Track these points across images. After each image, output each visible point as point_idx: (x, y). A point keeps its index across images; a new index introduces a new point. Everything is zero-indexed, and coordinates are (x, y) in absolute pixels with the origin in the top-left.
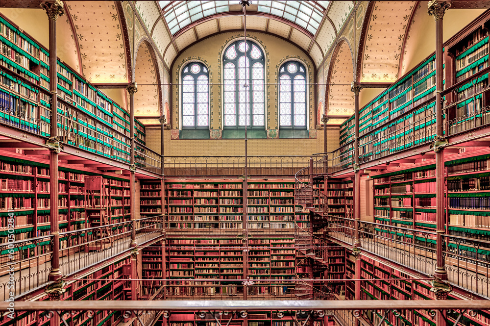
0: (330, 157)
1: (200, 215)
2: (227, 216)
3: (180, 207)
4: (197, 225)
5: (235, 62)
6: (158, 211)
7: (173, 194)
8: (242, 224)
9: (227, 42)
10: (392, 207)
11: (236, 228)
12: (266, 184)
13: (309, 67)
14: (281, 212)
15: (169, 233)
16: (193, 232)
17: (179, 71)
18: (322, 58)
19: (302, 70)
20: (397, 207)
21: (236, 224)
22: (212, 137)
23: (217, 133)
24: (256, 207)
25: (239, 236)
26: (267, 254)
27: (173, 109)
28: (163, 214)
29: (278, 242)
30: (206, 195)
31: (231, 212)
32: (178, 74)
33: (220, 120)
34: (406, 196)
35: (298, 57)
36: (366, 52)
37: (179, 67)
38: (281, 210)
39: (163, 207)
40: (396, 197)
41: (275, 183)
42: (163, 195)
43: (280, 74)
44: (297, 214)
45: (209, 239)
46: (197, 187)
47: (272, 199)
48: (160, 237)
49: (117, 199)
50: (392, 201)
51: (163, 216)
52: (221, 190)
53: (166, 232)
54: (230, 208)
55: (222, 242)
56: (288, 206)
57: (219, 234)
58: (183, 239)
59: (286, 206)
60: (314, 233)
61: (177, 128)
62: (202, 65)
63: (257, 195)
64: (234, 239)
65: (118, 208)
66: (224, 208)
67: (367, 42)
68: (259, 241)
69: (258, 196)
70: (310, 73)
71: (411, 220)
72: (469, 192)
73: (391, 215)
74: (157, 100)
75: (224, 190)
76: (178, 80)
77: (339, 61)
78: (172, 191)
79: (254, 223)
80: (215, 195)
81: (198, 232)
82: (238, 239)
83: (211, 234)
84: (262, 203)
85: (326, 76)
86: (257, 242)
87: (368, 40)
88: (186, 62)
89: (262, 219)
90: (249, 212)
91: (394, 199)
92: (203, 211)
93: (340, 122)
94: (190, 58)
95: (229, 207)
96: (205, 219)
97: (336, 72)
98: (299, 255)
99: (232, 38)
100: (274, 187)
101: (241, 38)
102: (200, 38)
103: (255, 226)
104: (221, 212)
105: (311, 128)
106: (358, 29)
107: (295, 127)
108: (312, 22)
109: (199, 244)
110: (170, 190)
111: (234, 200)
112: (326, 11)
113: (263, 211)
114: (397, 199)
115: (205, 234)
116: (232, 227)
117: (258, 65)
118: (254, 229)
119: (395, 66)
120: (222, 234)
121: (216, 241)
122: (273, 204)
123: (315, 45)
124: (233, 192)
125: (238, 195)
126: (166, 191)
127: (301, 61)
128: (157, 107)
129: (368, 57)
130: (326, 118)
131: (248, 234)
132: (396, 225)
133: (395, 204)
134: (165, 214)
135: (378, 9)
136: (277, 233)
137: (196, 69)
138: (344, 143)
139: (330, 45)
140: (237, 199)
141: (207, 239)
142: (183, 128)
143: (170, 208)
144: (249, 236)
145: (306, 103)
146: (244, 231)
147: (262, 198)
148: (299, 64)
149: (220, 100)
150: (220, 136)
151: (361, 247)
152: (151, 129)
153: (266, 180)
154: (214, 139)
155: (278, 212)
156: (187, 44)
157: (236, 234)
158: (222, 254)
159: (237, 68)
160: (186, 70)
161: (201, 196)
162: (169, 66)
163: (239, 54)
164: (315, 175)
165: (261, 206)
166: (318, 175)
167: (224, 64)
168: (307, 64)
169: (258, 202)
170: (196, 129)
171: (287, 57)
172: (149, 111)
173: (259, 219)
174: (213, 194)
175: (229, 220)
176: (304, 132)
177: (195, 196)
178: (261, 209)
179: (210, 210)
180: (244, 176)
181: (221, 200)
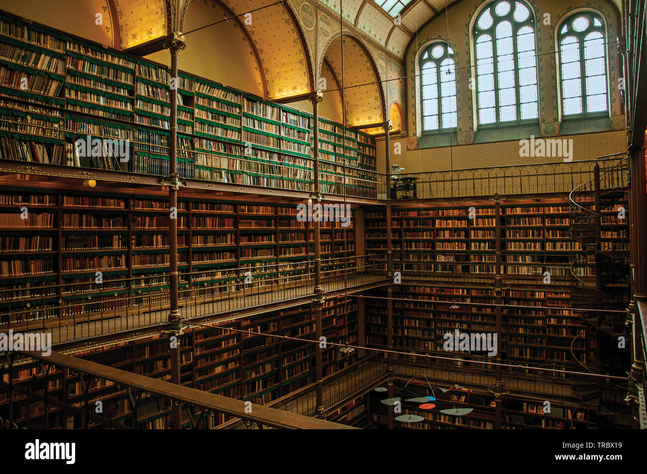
1: (444, 253)
2: (480, 254)
3: (416, 241)
4: (440, 267)
5: (492, 31)
7: (409, 225)
9: (476, 7)
12: (538, 206)
13: (608, 17)
14: (564, 249)
16: (434, 277)
17: (414, 59)
19: (597, 23)
22: (460, 143)
23: (467, 136)
24: (525, 241)
25: (491, 285)
26: (541, 314)
27: (408, 110)
28: (389, 252)
29: (558, 296)
30: (450, 224)
31: (487, 249)
32: (413, 63)
33: (472, 118)
35: (589, 5)
37: (415, 53)
38: (564, 247)
39: (390, 242)
41: (553, 205)
42: (389, 226)
43: (561, 37)
45: (456, 288)
47: (548, 229)
51: (388, 254)
52: (473, 218)
54: (485, 243)
55: (474, 293)
57: (470, 281)
59: (571, 241)
61: (415, 135)
62: (445, 45)
63: (525, 223)
66: (477, 244)
68: (528, 293)
69: (528, 225)
70: (610, 27)
74: (379, 103)
76: (413, 71)
78: (408, 219)
79: (522, 265)
80: (464, 225)
81: (441, 277)
83: (458, 280)
84: (533, 236)
86: (525, 295)
88: (423, 46)
89: (533, 260)
90: (513, 249)
92: (449, 247)
94: (428, 40)
95: (485, 241)
100: (552, 210)
102: (437, 11)
103: (524, 271)
104: (473, 249)
105: (614, 114)
107: (589, 114)
109: (443, 293)
110: (405, 219)
111: (492, 232)
113: (535, 247)
116: (488, 271)
117: (525, 30)
118: (522, 275)
121: (465, 290)
122: (551, 237)
127: (594, 10)
131: (503, 282)
134: (392, 251)
137: (438, 52)
140: (494, 229)
141: (453, 288)
142: (424, 134)
143: (405, 243)
144: (506, 285)
146: (498, 277)
147: (533, 229)
148: (591, 16)
150: (472, 141)
153: (538, 201)
154: (463, 145)
155: (558, 249)
156: (422, 22)
157: (486, 281)
158: (474, 310)
159: (494, 41)
160: (426, 56)
161: (445, 226)
162: (400, 55)
163: (497, 20)
164: (603, 190)
165: (531, 241)
166: (607, 190)
167: (475, 37)
168: (604, 14)
169: (527, 235)
170: (441, 132)
171: (570, 9)
172: (370, 118)
173: (528, 259)
174: (461, 223)
175: (484, 261)
176: (603, 121)
177: (437, 226)
178: (531, 245)
179: (458, 246)
180: (497, 196)
181: (472, 232)
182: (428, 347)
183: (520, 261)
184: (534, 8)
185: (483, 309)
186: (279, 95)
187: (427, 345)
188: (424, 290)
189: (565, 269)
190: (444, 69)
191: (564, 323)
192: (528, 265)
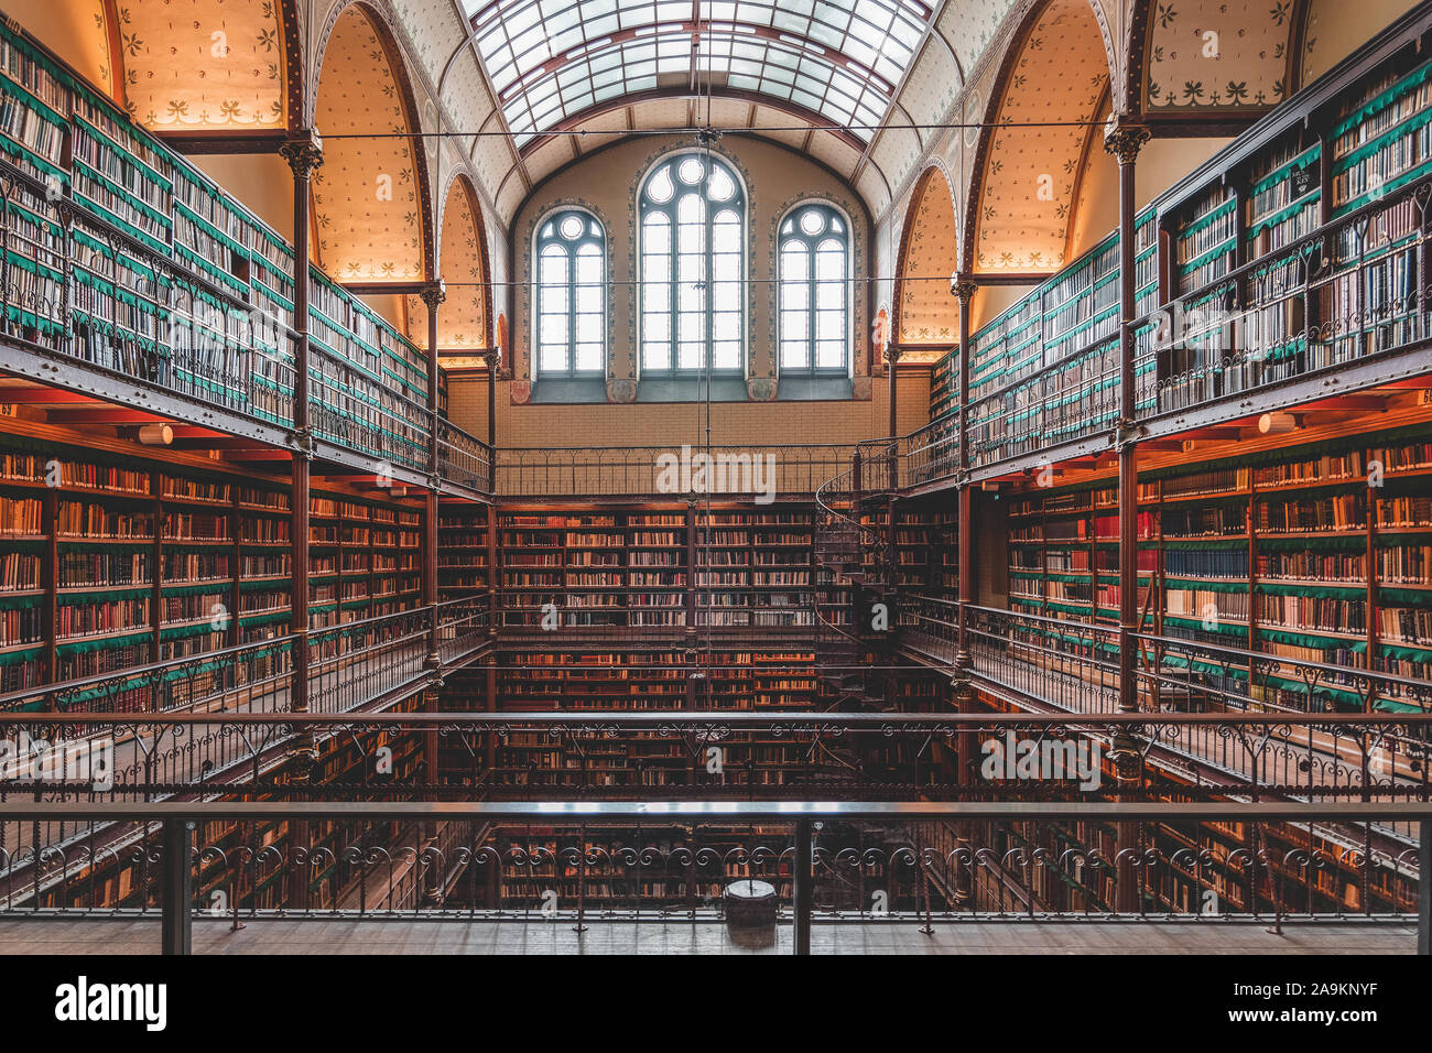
0: (902, 448)
1: (582, 593)
2: (646, 593)
3: (532, 572)
4: (574, 616)
5: (670, 208)
6: (478, 583)
7: (514, 541)
8: (684, 614)
9: (650, 161)
10: (1049, 572)
11: (670, 624)
12: (745, 514)
13: (854, 220)
14: (782, 584)
15: (505, 639)
16: (562, 634)
17: (531, 234)
18: (887, 201)
19: (837, 226)
20: (1059, 572)
21: (670, 615)
22: (612, 399)
23: (624, 387)
24: (721, 571)
25: (679, 644)
26: (745, 690)
27: (517, 329)
28: (493, 591)
29: (773, 659)
30: (595, 542)
31: (657, 584)
32: (528, 241)
33: (632, 356)
34: (1078, 546)
35: (828, 196)
36: (987, 202)
37: (532, 224)
38: (782, 579)
39: (492, 572)
40: (1056, 547)
41: (769, 513)
42: (490, 542)
43: (783, 239)
44: (820, 589)
45: (603, 653)
46: (575, 523)
47: (759, 550)
48: (486, 647)
49: (386, 553)
50: (1049, 558)
51: (490, 596)
52: (634, 530)
53: (499, 634)
54: (655, 574)
55: (634, 660)
56: (799, 570)
57: (629, 639)
58: (538, 653)
59: (792, 570)
60: (862, 637)
61: (527, 377)
62: (587, 218)
63: (722, 541)
64: (664, 653)
65: (388, 576)
66: (641, 576)
67: (990, 180)
68: (727, 656)
69: (725, 544)
70: (857, 236)
71: (1087, 604)
72: (1203, 539)
73: (1044, 591)
74: (479, 311)
75: (642, 530)
76: (528, 257)
77: (927, 210)
78: (513, 532)
79: (716, 610)
80: (618, 542)
81: (576, 634)
82: (674, 653)
83: (607, 638)
84: (734, 561)
85: (897, 246)
86: (721, 658)
87: (990, 172)
88: (548, 213)
89: (734, 602)
90: (701, 584)
91: (1053, 553)
92: (590, 582)
93: (932, 358)
94: (559, 203)
95: (654, 571)
96: (594, 603)
97: (920, 236)
98: (825, 693)
99: (664, 150)
100: (766, 522)
101: (686, 149)
102: (584, 151)
103: (717, 620)
104: (633, 584)
105: (857, 374)
106: (969, 146)
107: (819, 370)
108: (861, 113)
110: (507, 531)
111: (667, 556)
112: (896, 93)
113: (738, 581)
114: (1059, 553)
115: (594, 639)
116: (661, 622)
117: (727, 216)
118: (715, 627)
119: (1057, 234)
120: (636, 638)
121: (619, 657)
122: (761, 564)
123: (870, 166)
124: (664, 534)
125: (675, 542)
126: (499, 532)
127: (835, 206)
128: (479, 328)
129: (991, 213)
130: (896, 349)
131: (700, 638)
132: (1055, 616)
133: (1056, 565)
134: (497, 591)
135: (1014, 103)
136: (771, 638)
137: (572, 227)
138: (939, 412)
139: (906, 172)
140: (671, 551)
141: (596, 653)
142: (541, 377)
143: (507, 576)
144: (703, 643)
145: (846, 310)
146: (691, 630)
147: (733, 550)
148: (829, 213)
149: (633, 307)
150: (632, 397)
151: (973, 668)
152: (461, 381)
154: (617, 403)
155: (773, 583)
156: (553, 167)
157: (670, 638)
158: (634, 690)
159: (674, 225)
160: (548, 232)
161: (584, 545)
162: (506, 223)
163: (681, 189)
164: (866, 493)
165: (732, 570)
166: (874, 492)
167: (643, 213)
168: (849, 214)
169: (724, 561)
170: (572, 377)
171: (801, 196)
172: (459, 338)
173: (727, 601)
174: (613, 541)
175: (652, 605)
176: (841, 383)
177: (568, 545)
178: (731, 578)
179: (606, 579)
180: (692, 496)
181: (633, 555)
182: (550, 764)
183: (713, 604)
184: (747, 183)
185: (650, 687)
186: (351, 275)
187: (546, 760)
188: (543, 659)
189: (784, 615)
190: (581, 263)
191: (782, 702)
192: (725, 610)
